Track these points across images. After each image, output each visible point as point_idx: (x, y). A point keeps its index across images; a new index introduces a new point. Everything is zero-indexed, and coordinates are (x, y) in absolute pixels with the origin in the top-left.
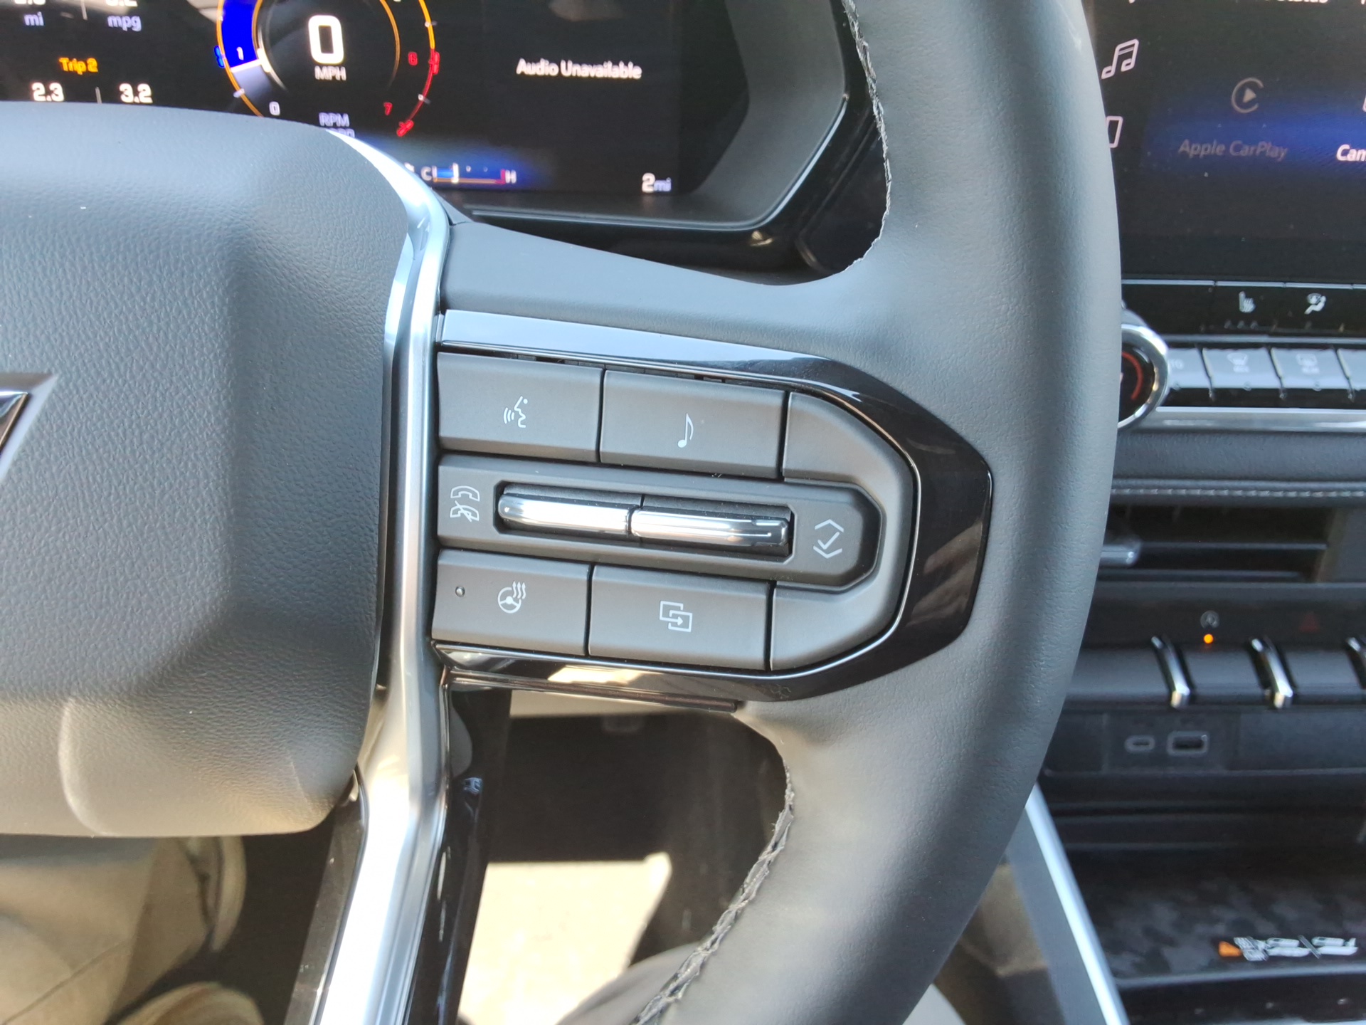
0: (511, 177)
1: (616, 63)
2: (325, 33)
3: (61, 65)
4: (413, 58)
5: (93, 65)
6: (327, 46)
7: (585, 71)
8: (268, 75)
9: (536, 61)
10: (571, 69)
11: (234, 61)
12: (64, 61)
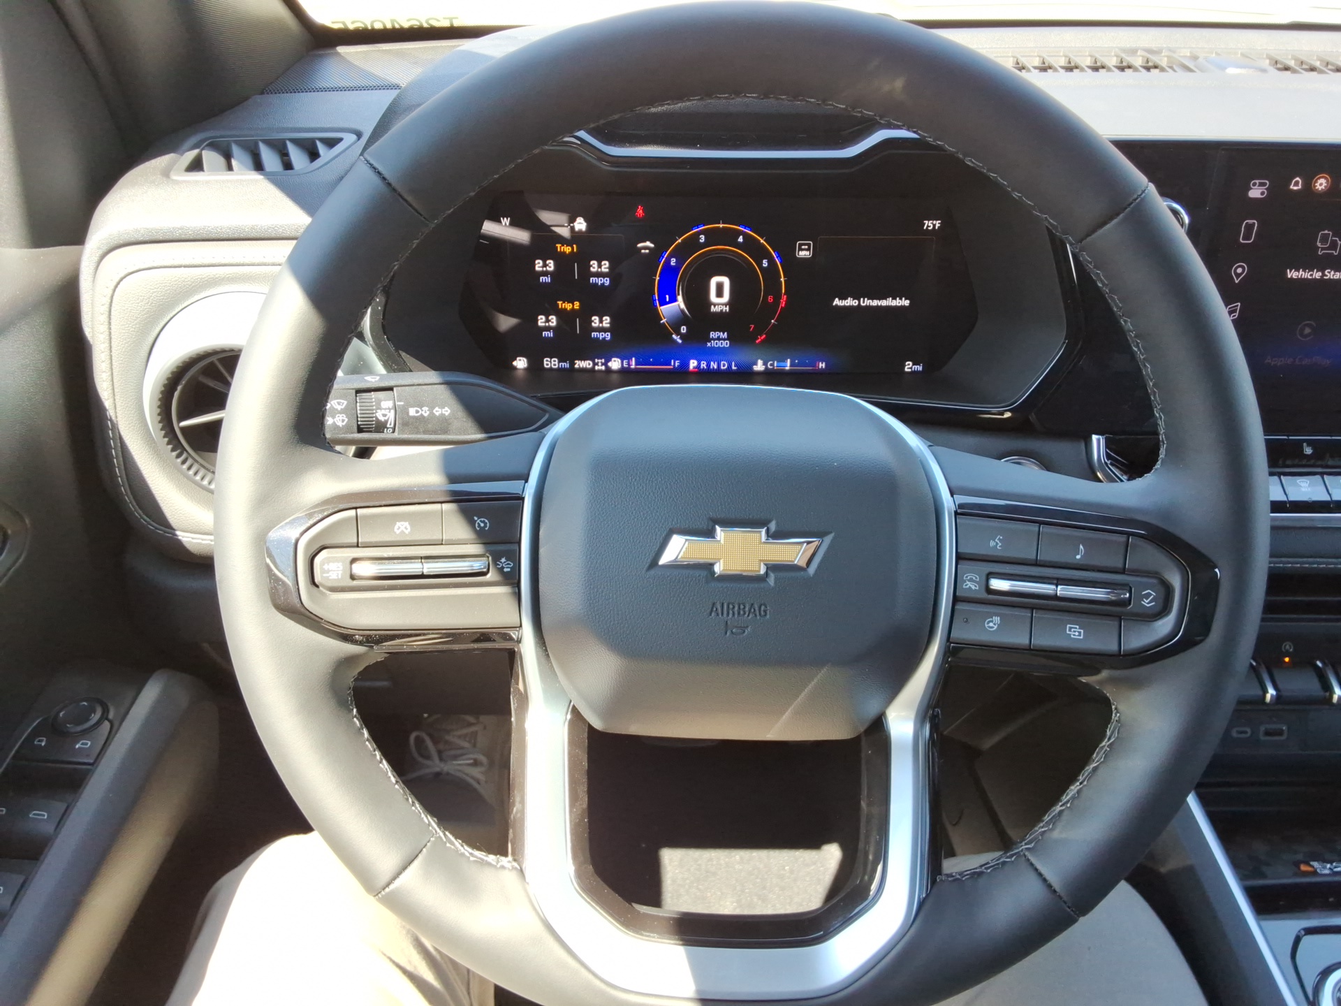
0: (822, 365)
1: (894, 298)
2: (720, 287)
3: (558, 305)
4: (770, 299)
5: (577, 305)
6: (720, 293)
7: (875, 303)
8: (682, 311)
9: (846, 299)
10: (866, 302)
11: (663, 303)
12: (560, 303)
